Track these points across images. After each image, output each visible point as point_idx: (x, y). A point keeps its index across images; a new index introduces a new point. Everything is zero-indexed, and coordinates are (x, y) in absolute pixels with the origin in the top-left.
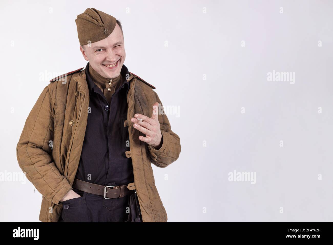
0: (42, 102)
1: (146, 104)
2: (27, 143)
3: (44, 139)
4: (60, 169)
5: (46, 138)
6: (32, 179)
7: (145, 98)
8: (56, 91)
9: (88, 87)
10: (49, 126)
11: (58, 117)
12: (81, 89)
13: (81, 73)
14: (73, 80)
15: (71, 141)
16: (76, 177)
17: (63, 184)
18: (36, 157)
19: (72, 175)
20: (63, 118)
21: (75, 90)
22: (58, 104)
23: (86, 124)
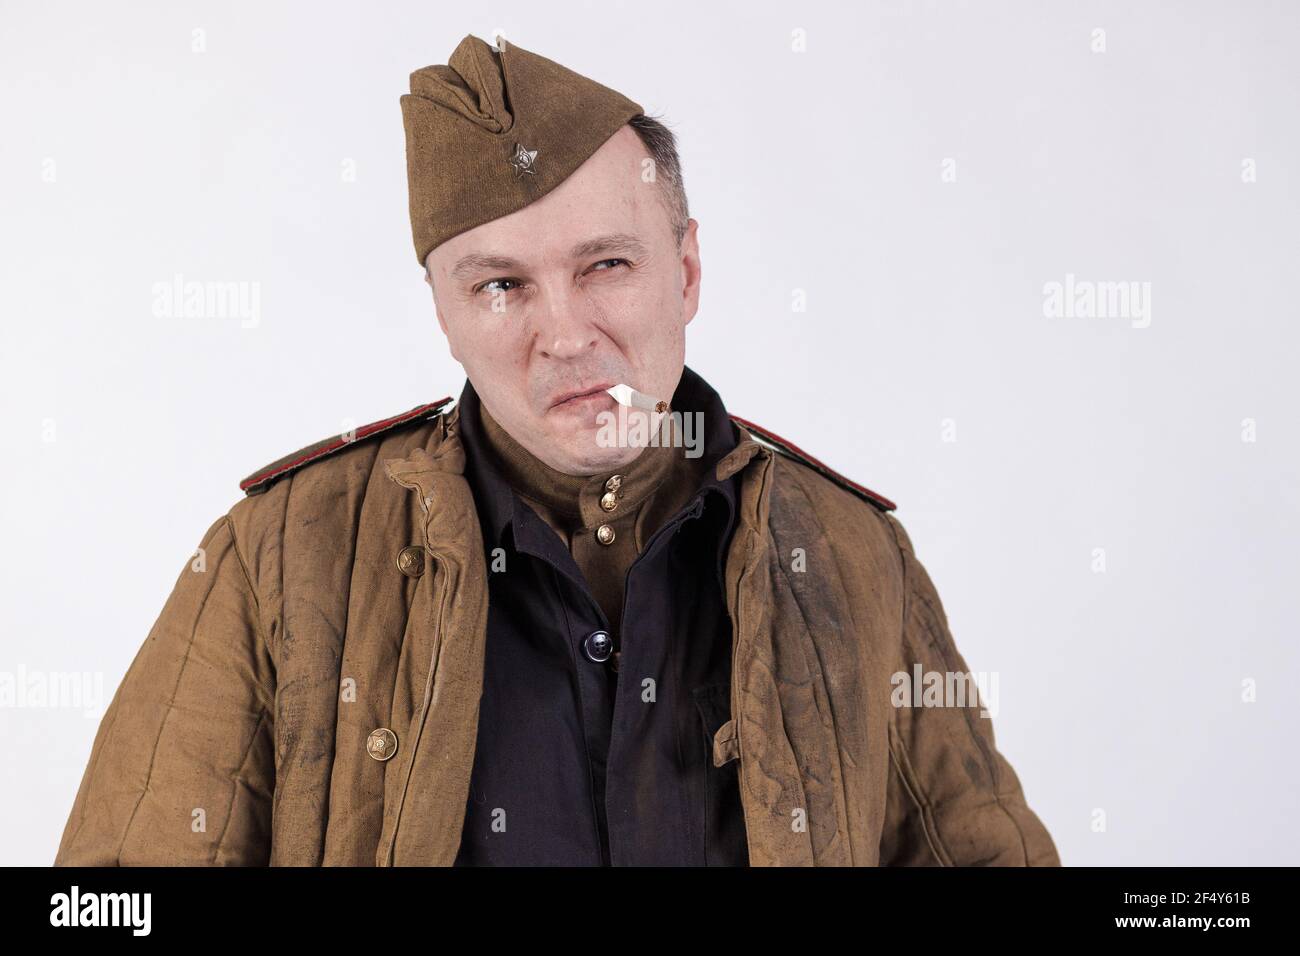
0: (195, 615)
1: (837, 620)
3: (215, 846)
5: (224, 840)
7: (833, 578)
8: (282, 546)
9: (477, 520)
10: (242, 763)
11: (298, 708)
12: (436, 536)
13: (433, 435)
14: (385, 477)
20: (330, 715)
21: (396, 540)
22: (293, 626)
23: (473, 749)
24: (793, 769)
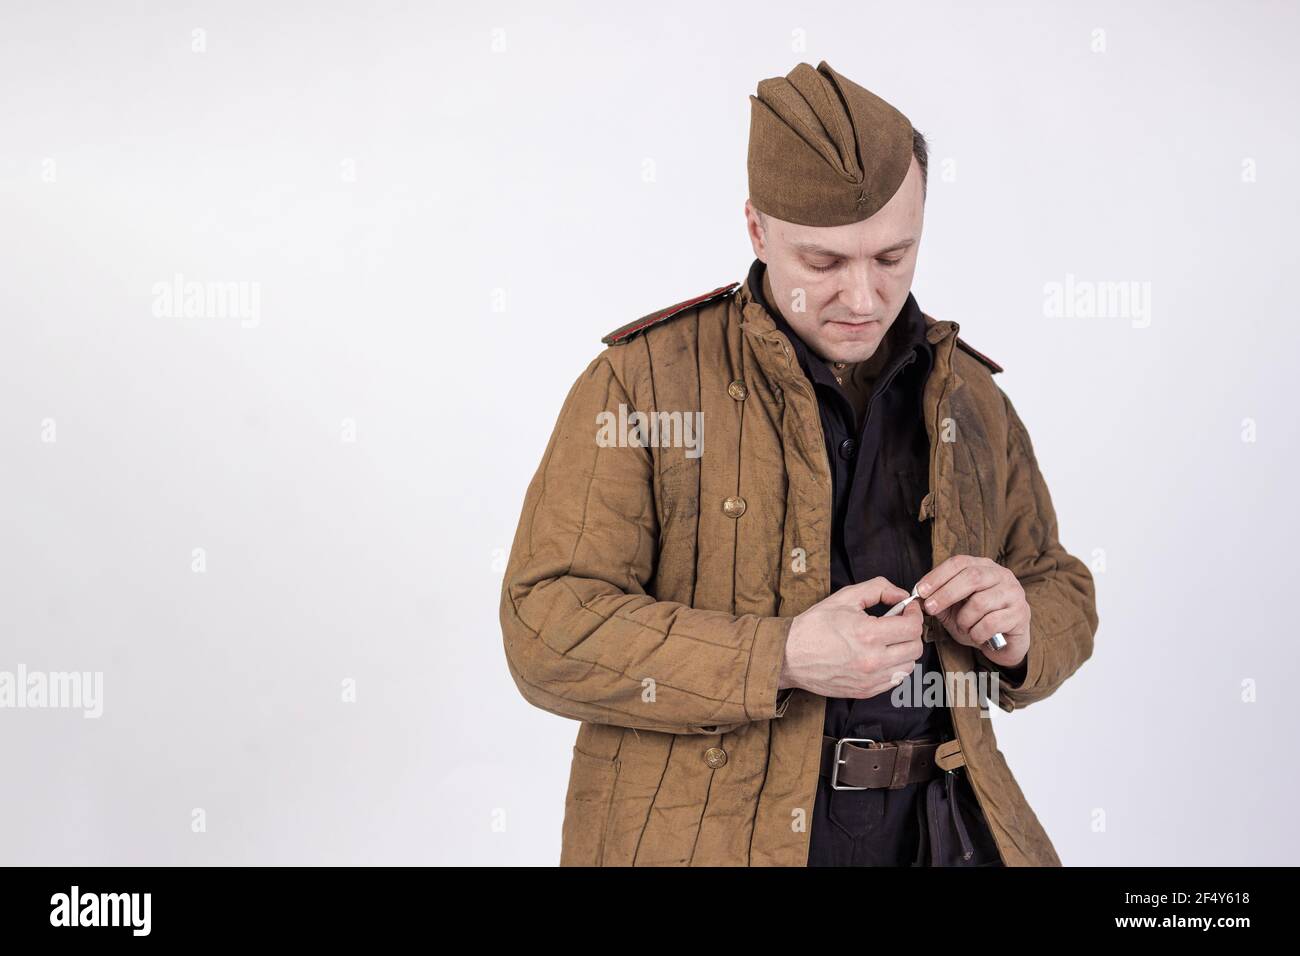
3: (629, 564)
5: (635, 561)
10: (642, 512)
11: (675, 485)
20: (697, 487)
24: (963, 527)
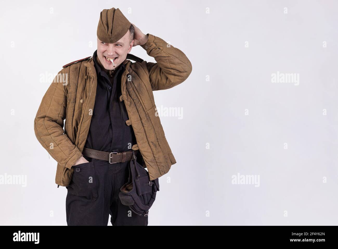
2: (44, 117)
3: (59, 114)
4: (72, 140)
6: (48, 147)
9: (96, 72)
10: (63, 103)
11: (71, 96)
12: (91, 73)
13: (89, 61)
14: (84, 66)
15: (82, 115)
16: (85, 147)
17: (76, 152)
18: (52, 129)
19: (82, 144)
20: (75, 97)
21: (85, 75)
22: (71, 85)
23: (94, 102)
